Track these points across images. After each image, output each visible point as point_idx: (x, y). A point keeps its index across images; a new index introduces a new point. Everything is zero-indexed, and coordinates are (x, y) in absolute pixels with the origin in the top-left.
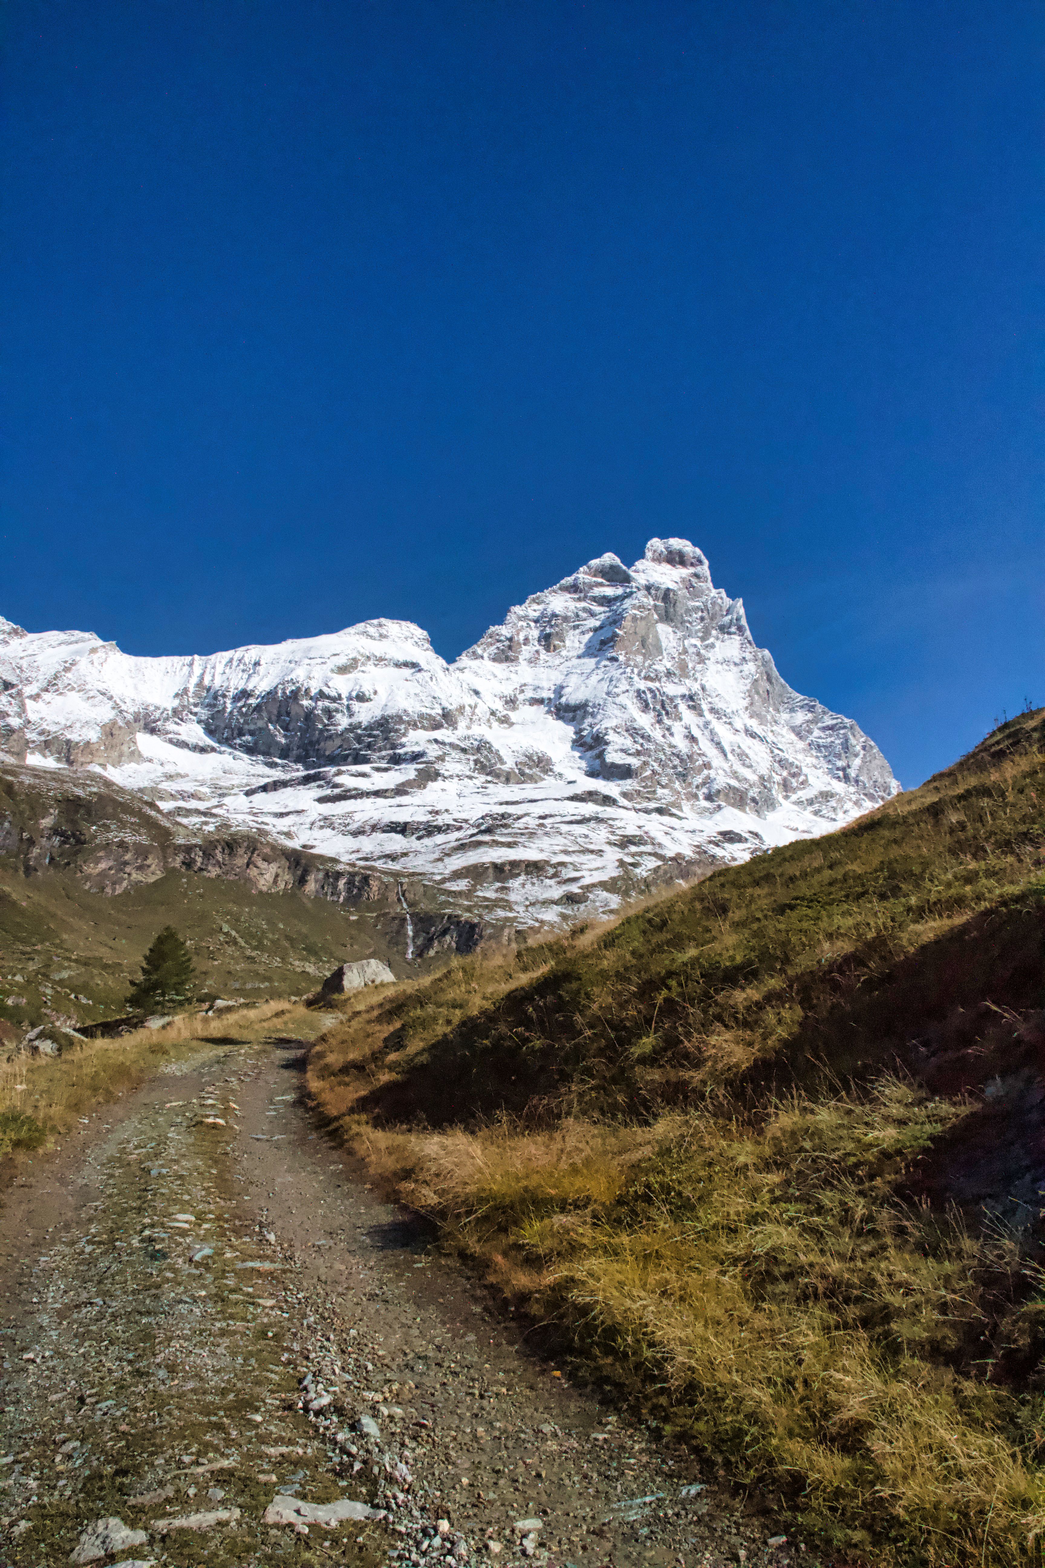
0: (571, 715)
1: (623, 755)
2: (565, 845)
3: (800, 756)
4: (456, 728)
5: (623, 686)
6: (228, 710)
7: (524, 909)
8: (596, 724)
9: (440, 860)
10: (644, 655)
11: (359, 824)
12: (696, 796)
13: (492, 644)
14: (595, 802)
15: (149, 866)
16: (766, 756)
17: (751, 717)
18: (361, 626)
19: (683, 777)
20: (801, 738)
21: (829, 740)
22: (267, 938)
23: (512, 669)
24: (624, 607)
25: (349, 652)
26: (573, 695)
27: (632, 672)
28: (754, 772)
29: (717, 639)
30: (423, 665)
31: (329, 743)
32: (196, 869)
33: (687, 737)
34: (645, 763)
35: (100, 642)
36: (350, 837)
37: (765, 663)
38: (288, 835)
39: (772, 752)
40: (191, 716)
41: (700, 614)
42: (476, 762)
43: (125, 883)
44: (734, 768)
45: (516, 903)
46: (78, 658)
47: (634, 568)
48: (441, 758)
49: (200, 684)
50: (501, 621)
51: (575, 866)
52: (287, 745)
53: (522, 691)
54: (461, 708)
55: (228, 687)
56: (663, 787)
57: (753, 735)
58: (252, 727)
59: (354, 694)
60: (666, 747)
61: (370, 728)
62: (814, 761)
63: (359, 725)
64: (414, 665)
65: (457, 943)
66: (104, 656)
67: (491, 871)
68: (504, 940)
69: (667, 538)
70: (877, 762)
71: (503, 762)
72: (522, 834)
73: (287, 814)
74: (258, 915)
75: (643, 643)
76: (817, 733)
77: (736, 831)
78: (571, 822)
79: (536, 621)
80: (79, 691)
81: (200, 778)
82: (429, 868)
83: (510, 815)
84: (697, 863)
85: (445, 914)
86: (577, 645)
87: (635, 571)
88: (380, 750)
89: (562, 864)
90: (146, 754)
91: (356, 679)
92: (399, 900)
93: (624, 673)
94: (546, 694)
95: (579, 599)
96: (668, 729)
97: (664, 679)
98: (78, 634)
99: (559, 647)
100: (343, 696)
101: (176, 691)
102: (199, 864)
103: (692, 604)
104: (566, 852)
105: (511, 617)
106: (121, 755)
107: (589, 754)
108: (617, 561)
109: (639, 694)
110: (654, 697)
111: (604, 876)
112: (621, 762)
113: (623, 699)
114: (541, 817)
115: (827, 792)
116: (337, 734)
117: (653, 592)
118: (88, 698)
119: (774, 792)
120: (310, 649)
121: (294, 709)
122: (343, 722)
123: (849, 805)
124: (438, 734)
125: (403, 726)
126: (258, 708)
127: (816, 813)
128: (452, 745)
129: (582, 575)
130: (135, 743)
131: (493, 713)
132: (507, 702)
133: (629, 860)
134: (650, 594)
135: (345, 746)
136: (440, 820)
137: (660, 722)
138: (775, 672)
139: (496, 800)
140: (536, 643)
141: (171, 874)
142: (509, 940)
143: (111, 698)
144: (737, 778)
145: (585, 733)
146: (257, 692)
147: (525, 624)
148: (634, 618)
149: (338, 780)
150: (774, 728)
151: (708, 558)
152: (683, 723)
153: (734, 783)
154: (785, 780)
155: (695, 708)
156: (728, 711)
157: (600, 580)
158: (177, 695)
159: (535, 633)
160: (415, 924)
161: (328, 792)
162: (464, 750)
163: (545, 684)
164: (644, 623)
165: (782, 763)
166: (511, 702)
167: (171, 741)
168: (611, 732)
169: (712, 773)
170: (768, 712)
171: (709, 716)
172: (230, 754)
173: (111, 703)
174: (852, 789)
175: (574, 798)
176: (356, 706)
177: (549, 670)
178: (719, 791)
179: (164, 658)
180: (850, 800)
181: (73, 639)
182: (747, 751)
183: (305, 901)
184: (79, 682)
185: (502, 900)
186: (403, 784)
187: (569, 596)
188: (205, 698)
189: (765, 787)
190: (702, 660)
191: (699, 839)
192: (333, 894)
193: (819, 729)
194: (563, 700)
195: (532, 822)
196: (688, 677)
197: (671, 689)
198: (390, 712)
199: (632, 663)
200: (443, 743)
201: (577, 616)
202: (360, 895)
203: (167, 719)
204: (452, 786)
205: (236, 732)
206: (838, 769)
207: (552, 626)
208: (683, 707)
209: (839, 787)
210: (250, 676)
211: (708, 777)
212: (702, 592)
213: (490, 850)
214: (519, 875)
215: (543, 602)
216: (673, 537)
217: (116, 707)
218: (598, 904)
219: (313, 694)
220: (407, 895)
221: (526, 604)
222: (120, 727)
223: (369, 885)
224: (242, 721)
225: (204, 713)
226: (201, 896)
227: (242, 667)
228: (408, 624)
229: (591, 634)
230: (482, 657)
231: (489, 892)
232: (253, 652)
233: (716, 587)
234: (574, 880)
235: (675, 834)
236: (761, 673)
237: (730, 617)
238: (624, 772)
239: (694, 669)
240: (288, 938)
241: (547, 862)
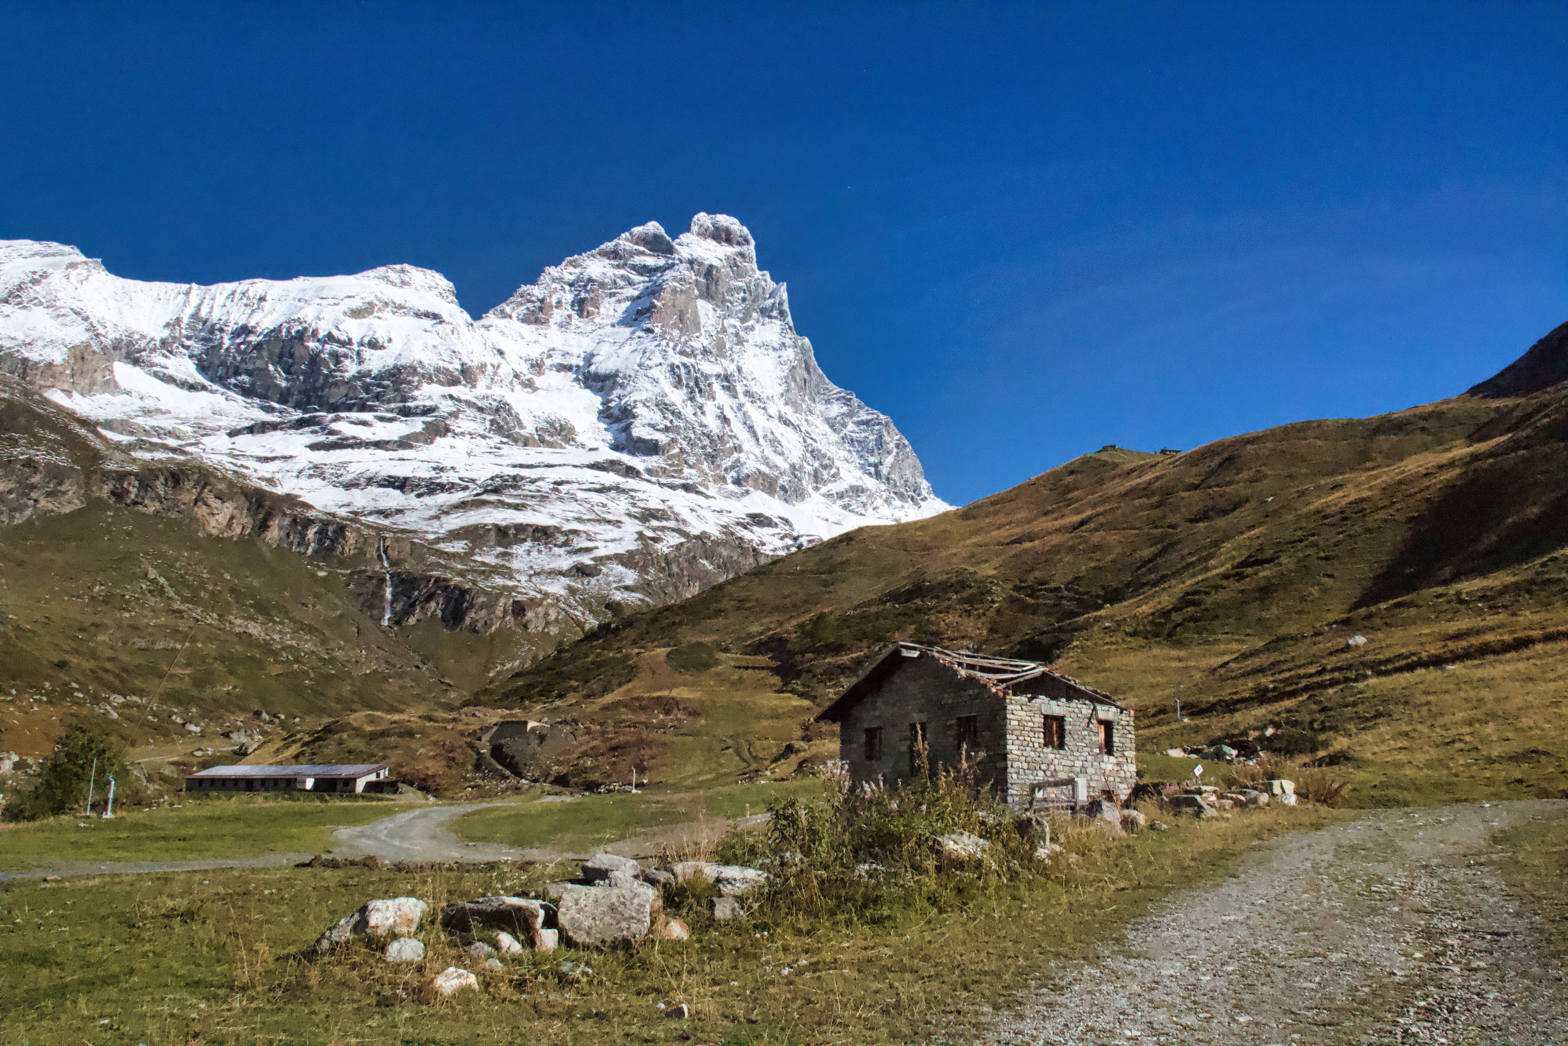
0: (599, 385)
1: (651, 430)
2: (579, 512)
3: (833, 449)
4: (474, 386)
5: (657, 359)
6: (225, 346)
7: (527, 578)
8: (625, 396)
9: (437, 517)
10: (681, 330)
11: (354, 475)
12: (723, 480)
13: (522, 304)
14: (618, 472)
15: (64, 493)
16: (799, 445)
17: (786, 404)
18: (381, 270)
19: (712, 458)
20: (835, 430)
21: (863, 435)
22: (205, 589)
23: (541, 331)
24: (665, 278)
25: (365, 295)
26: (603, 365)
27: (668, 345)
28: (785, 460)
29: (758, 321)
30: (445, 317)
31: (334, 390)
32: (129, 501)
33: (719, 417)
34: (674, 441)
35: (83, 258)
36: (341, 489)
37: (804, 351)
38: (270, 481)
39: (805, 441)
40: (182, 350)
41: (742, 294)
42: (492, 422)
43: (28, 512)
44: (766, 453)
45: (519, 571)
46: (50, 270)
47: (678, 241)
48: (454, 415)
49: (195, 316)
50: (533, 281)
51: (589, 535)
52: (288, 389)
53: (550, 356)
54: (483, 367)
55: (227, 321)
56: (690, 467)
57: (787, 423)
58: (250, 367)
59: (366, 340)
60: (696, 425)
61: (380, 377)
62: (847, 454)
63: (368, 374)
64: (435, 316)
65: (443, 611)
66: (85, 273)
67: (493, 534)
68: (499, 611)
69: (715, 213)
70: (909, 461)
71: (521, 426)
72: (533, 497)
73: (274, 459)
74: (200, 562)
75: (681, 319)
76: (851, 427)
77: (767, 514)
78: (589, 490)
79: (571, 285)
80: (48, 307)
81: (183, 416)
82: (422, 526)
83: (523, 478)
84: (724, 543)
85: (431, 576)
86: (612, 313)
87: (680, 244)
88: (389, 401)
89: (575, 532)
90: (123, 384)
91: (371, 325)
92: (380, 557)
93: (659, 345)
94: (574, 361)
95: (618, 267)
96: (701, 407)
97: (700, 357)
98: (56, 246)
99: (593, 313)
100: (354, 341)
101: (168, 320)
102: (133, 496)
103: (734, 283)
104: (579, 520)
105: (544, 278)
106: (93, 383)
107: (616, 426)
108: (662, 231)
109: (673, 368)
110: (689, 373)
111: (620, 549)
112: (648, 437)
113: (655, 373)
114: (556, 483)
115: (858, 487)
116: (343, 381)
117: (696, 267)
118: (58, 316)
119: (804, 482)
120: (322, 288)
121: (298, 351)
122: (351, 368)
123: (879, 502)
124: (455, 391)
125: (416, 379)
126: (259, 346)
127: (845, 507)
128: (469, 404)
129: (623, 242)
130: (112, 372)
131: (517, 376)
132: (532, 366)
133: (649, 534)
134: (692, 268)
135: (351, 395)
136: (444, 478)
137: (692, 399)
138: (814, 362)
139: (509, 462)
140: (569, 307)
141: (93, 505)
142: (505, 612)
143: (86, 319)
144: (767, 464)
145: (612, 405)
146: (259, 330)
147: (559, 287)
148: (674, 291)
149: (335, 426)
150: (809, 418)
151: (754, 239)
152: (716, 402)
153: (764, 469)
154: (816, 471)
155: (730, 389)
156: (763, 396)
157: (642, 248)
158: (168, 325)
159: (569, 297)
160: (395, 586)
161: (322, 438)
162: (481, 410)
163: (575, 351)
164: (683, 297)
165: (815, 453)
166: (537, 366)
167: (156, 375)
168: (640, 405)
169: (743, 457)
170: (803, 400)
171: (742, 399)
172: (223, 394)
173: (86, 324)
174: (883, 487)
175: (595, 466)
176: (367, 353)
177: (580, 336)
178: (748, 476)
179: (157, 284)
180: (881, 497)
181: (49, 251)
182: (780, 438)
183: (264, 549)
184: (49, 298)
185: (503, 566)
186: (408, 437)
187: (607, 261)
188: (201, 330)
189: (796, 477)
190: (740, 342)
191: (725, 520)
192: (299, 544)
193: (854, 423)
194: (592, 369)
195: (545, 486)
196: (725, 357)
197: (707, 367)
198: (403, 362)
199: (668, 337)
200: (459, 400)
201: (615, 283)
202: (331, 549)
203: (154, 350)
204: (463, 444)
205: (231, 370)
206: (870, 465)
207: (587, 291)
208: (717, 387)
209: (870, 483)
210: (253, 311)
211: (738, 460)
212: (746, 272)
213: (495, 511)
214: (525, 540)
215: (580, 265)
216: (721, 213)
217: (92, 328)
218: (611, 579)
219: (321, 336)
220: (390, 552)
221: (562, 266)
222: (94, 352)
223: (344, 537)
224: (239, 359)
225: (197, 347)
226: (129, 534)
227: (245, 300)
228: (434, 273)
229: (629, 303)
230: (510, 317)
231: (489, 557)
232: (259, 286)
233: (760, 269)
234: (588, 550)
235: (701, 512)
236: (800, 361)
237: (772, 301)
238: (651, 448)
239: (731, 349)
240: (233, 591)
241: (557, 529)
